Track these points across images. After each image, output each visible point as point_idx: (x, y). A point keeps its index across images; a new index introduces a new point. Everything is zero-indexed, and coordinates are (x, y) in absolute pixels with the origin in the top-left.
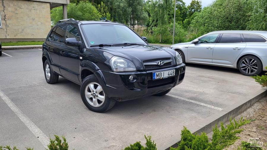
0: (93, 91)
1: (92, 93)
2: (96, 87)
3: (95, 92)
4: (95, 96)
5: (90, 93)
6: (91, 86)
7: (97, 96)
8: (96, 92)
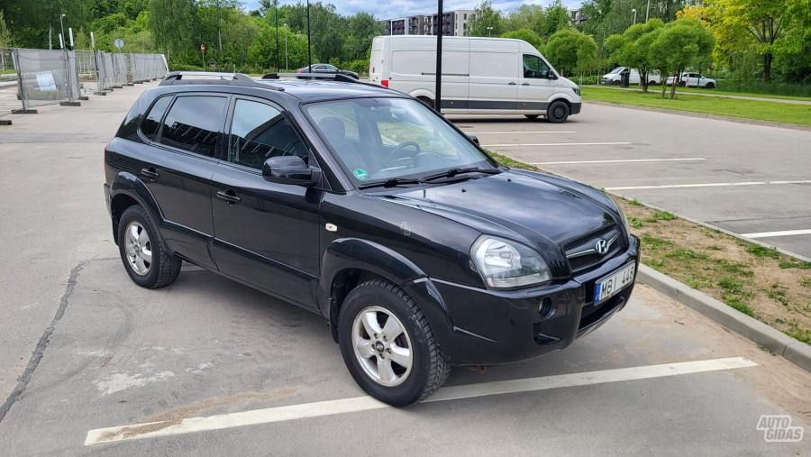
0: (375, 335)
1: (374, 340)
2: (382, 319)
3: (381, 339)
4: (383, 350)
5: (367, 343)
6: (370, 318)
7: (389, 350)
8: (385, 337)
